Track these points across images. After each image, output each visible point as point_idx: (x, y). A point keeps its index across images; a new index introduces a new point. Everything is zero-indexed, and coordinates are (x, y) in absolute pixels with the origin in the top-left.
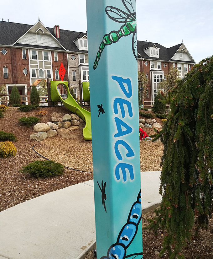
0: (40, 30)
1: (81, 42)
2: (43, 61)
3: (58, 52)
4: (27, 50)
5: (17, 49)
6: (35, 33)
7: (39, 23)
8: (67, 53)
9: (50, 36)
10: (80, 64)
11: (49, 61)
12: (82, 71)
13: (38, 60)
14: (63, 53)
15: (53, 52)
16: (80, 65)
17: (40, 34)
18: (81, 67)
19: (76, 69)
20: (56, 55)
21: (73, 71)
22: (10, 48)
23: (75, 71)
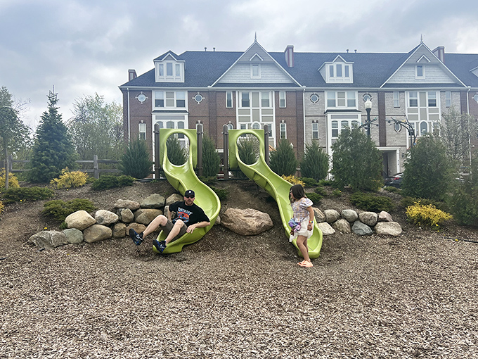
0: (256, 56)
1: (331, 68)
2: (261, 108)
3: (286, 92)
4: (234, 92)
5: (217, 92)
6: (248, 64)
7: (256, 47)
8: (302, 91)
9: (273, 64)
10: (327, 108)
11: (271, 107)
12: (330, 121)
13: (251, 108)
14: (296, 91)
15: (277, 92)
16: (328, 111)
17: (256, 64)
18: (329, 115)
19: (319, 119)
20: (283, 96)
21: (313, 122)
22: (208, 91)
23: (317, 122)
